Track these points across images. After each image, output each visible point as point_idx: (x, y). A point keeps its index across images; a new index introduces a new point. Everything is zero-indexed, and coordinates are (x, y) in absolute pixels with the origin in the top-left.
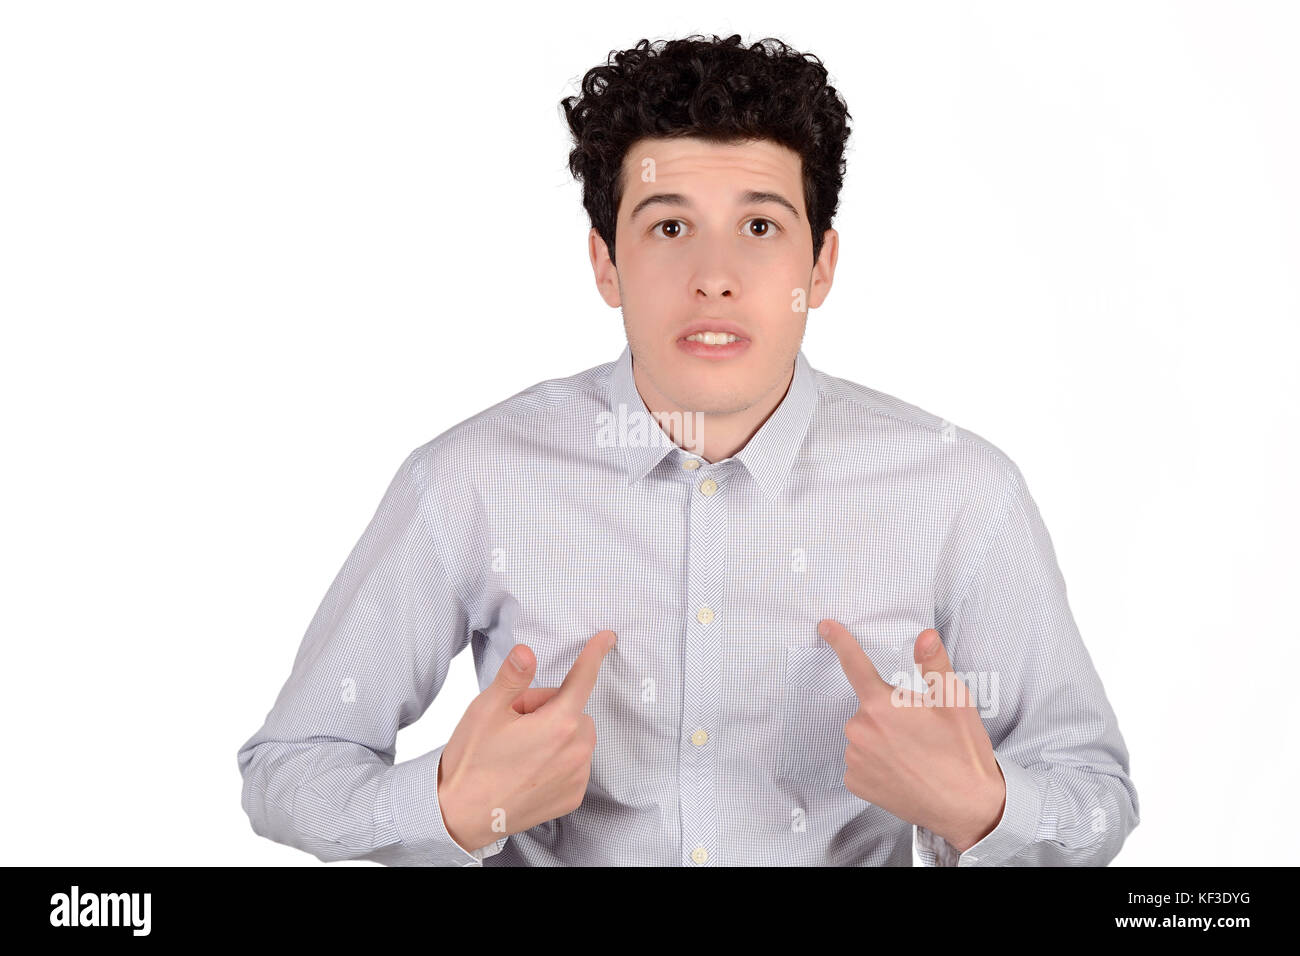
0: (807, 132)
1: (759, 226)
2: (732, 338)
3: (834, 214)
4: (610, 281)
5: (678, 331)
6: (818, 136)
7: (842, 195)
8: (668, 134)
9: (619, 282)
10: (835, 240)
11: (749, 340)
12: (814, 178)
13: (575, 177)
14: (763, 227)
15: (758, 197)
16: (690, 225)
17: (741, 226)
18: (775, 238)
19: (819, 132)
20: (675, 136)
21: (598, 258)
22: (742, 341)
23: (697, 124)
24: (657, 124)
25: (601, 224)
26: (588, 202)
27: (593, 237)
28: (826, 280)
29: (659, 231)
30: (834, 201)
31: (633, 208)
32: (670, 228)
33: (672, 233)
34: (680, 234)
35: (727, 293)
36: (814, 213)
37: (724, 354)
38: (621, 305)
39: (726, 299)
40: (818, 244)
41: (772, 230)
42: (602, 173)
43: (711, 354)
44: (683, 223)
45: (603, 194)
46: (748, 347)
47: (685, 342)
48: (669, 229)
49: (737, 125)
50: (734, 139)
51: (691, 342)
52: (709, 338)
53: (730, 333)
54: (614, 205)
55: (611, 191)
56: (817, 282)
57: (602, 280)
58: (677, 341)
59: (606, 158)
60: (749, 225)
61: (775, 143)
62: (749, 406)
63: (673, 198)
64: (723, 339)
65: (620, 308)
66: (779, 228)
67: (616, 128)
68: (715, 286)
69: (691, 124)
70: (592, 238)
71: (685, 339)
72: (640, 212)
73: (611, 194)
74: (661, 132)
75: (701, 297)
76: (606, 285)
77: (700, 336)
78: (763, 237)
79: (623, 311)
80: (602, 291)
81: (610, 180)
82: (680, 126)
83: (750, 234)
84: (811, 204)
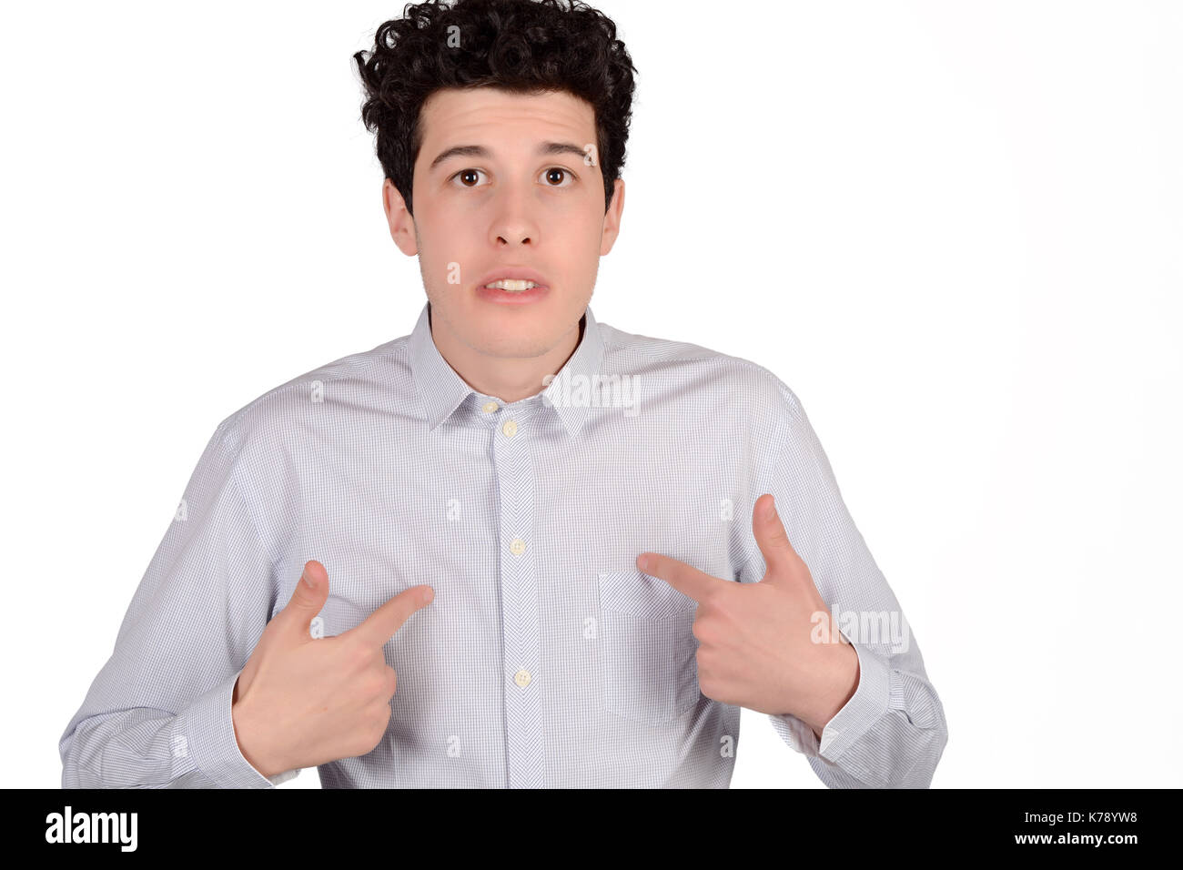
0: (602, 84)
1: (555, 175)
2: (530, 285)
3: (622, 164)
4: (405, 231)
5: (478, 280)
6: (611, 88)
7: (628, 145)
8: (467, 84)
9: (416, 231)
10: (622, 188)
11: (548, 287)
12: (607, 130)
13: (368, 129)
14: (559, 176)
15: (555, 148)
16: (488, 174)
17: (538, 175)
18: (571, 188)
19: (612, 84)
20: (474, 86)
21: (392, 210)
22: (540, 288)
23: (496, 74)
24: (456, 74)
25: (397, 175)
26: (383, 153)
27: (387, 187)
28: (613, 229)
29: (458, 180)
30: (622, 150)
31: (433, 160)
32: (469, 176)
33: (471, 182)
34: (479, 183)
35: (527, 241)
36: (606, 163)
37: (524, 300)
38: (418, 252)
39: (526, 246)
40: (609, 192)
41: (567, 180)
42: (400, 123)
43: (514, 300)
44: (481, 172)
45: (400, 145)
46: (547, 293)
47: (485, 290)
48: (467, 178)
49: (537, 75)
50: (533, 89)
51: (489, 289)
52: (508, 285)
53: (528, 280)
54: (412, 154)
55: (409, 141)
56: (607, 230)
57: (396, 230)
58: (477, 289)
59: (404, 108)
60: (545, 174)
61: (571, 94)
62: (547, 351)
63: (473, 150)
64: (522, 286)
65: (416, 257)
66: (574, 177)
67: (415, 79)
68: (515, 233)
69: (491, 74)
70: (386, 189)
71: (485, 287)
72: (440, 164)
73: (409, 145)
74: (461, 83)
75: (500, 244)
76: (401, 234)
77: (500, 283)
78: (560, 185)
79: (421, 260)
80: (397, 241)
81: (409, 130)
82: (480, 77)
83: (547, 183)
84: (604, 155)
